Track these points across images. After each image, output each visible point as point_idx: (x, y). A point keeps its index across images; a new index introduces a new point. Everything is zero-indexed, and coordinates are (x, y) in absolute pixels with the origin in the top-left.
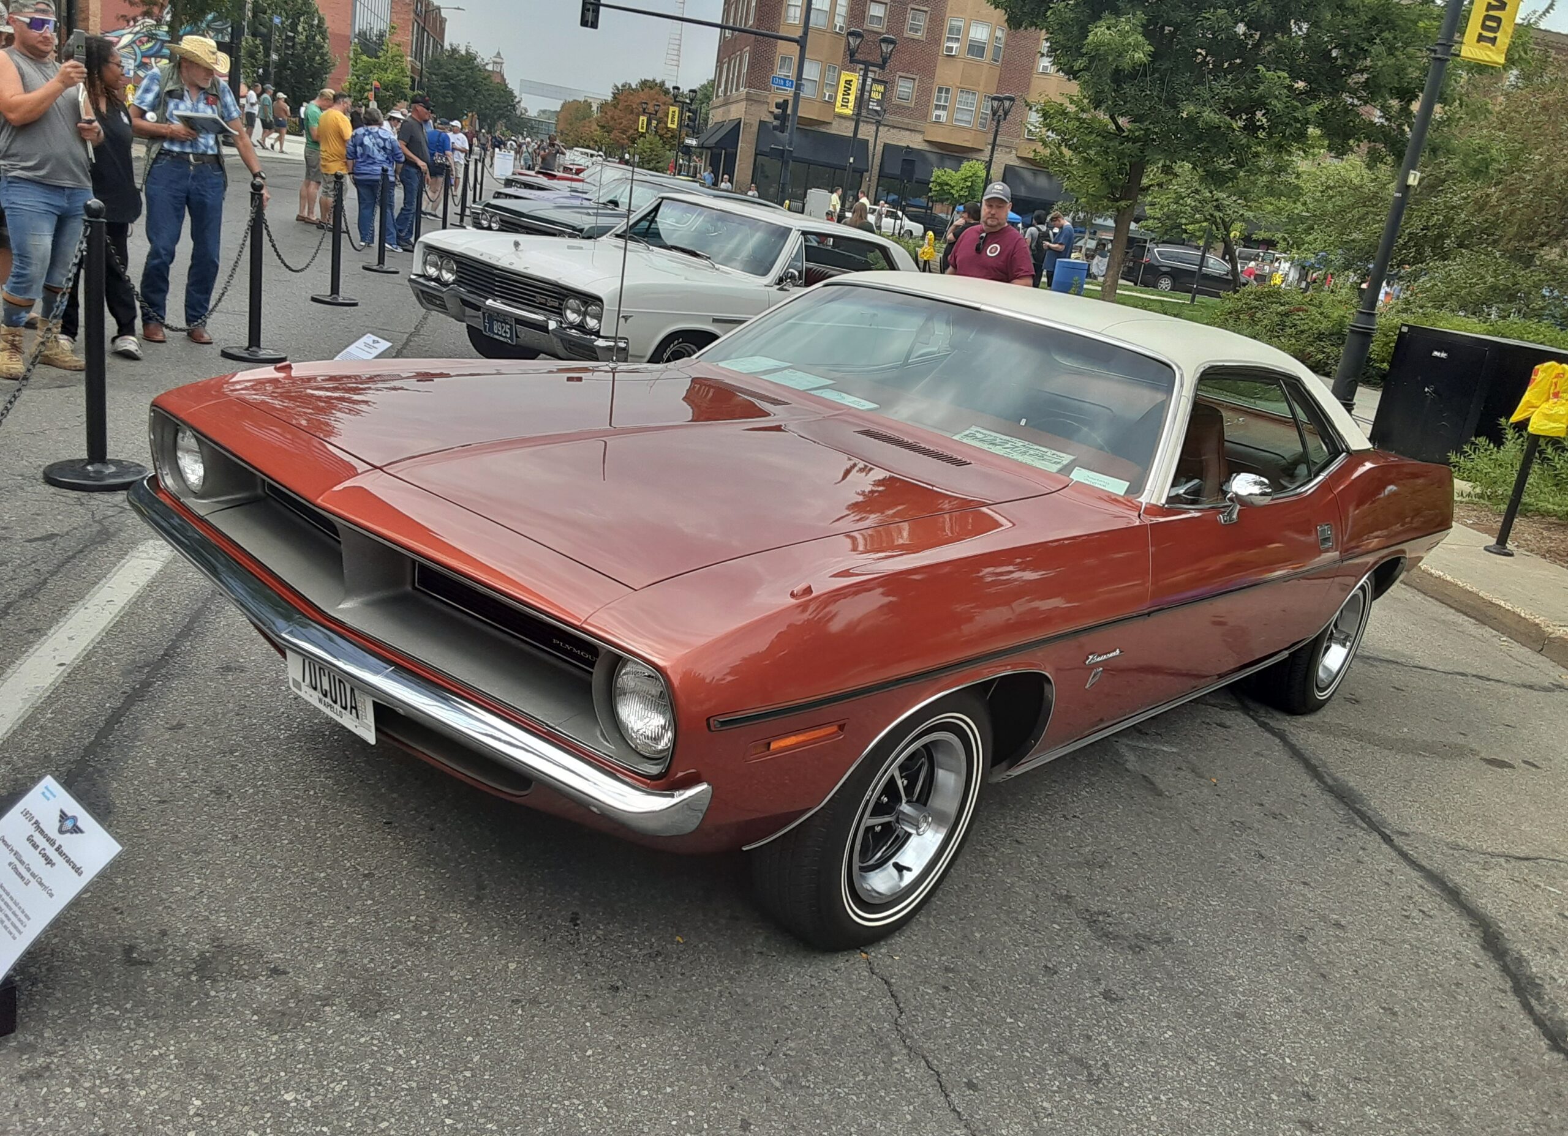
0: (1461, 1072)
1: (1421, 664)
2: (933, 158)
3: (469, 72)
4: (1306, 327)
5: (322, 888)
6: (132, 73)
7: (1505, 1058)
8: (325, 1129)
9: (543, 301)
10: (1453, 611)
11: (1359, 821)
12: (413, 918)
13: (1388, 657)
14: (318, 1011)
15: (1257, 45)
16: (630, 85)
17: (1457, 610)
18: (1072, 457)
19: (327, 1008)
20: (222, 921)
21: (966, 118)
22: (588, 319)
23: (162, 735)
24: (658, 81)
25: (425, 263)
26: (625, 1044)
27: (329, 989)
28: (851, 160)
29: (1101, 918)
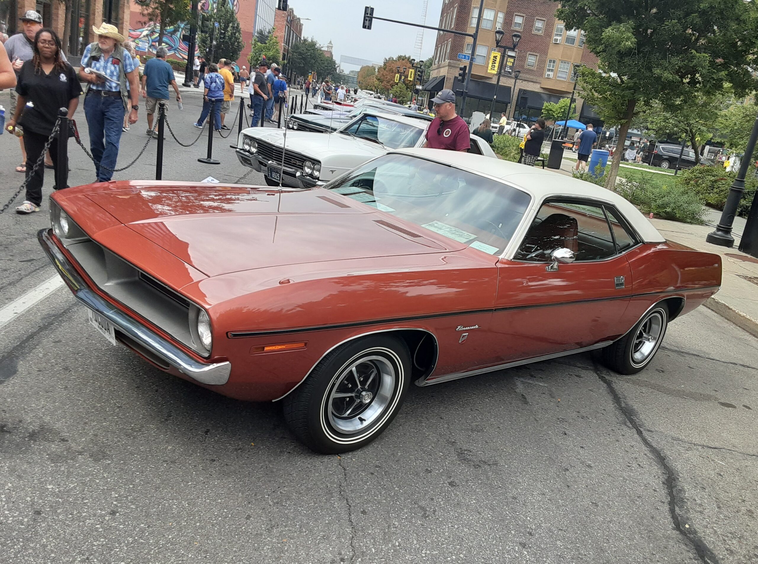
0: (618, 533)
1: (712, 358)
2: (545, 97)
3: (312, 51)
4: (724, 189)
5: (97, 410)
6: (147, 50)
7: (645, 530)
8: (60, 500)
9: (295, 162)
10: (748, 334)
11: (629, 424)
12: (132, 425)
13: (695, 353)
14: (75, 457)
15: (697, 40)
16: (393, 58)
17: (751, 334)
18: (476, 236)
19: (80, 456)
20: (47, 419)
21: (564, 76)
22: (315, 172)
23: (50, 344)
24: (407, 56)
25: (244, 143)
26: (208, 482)
27: (83, 449)
28: (495, 97)
29: (466, 452)
